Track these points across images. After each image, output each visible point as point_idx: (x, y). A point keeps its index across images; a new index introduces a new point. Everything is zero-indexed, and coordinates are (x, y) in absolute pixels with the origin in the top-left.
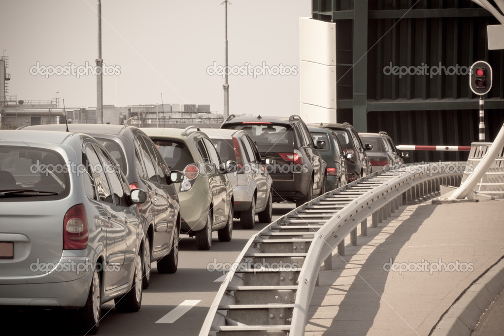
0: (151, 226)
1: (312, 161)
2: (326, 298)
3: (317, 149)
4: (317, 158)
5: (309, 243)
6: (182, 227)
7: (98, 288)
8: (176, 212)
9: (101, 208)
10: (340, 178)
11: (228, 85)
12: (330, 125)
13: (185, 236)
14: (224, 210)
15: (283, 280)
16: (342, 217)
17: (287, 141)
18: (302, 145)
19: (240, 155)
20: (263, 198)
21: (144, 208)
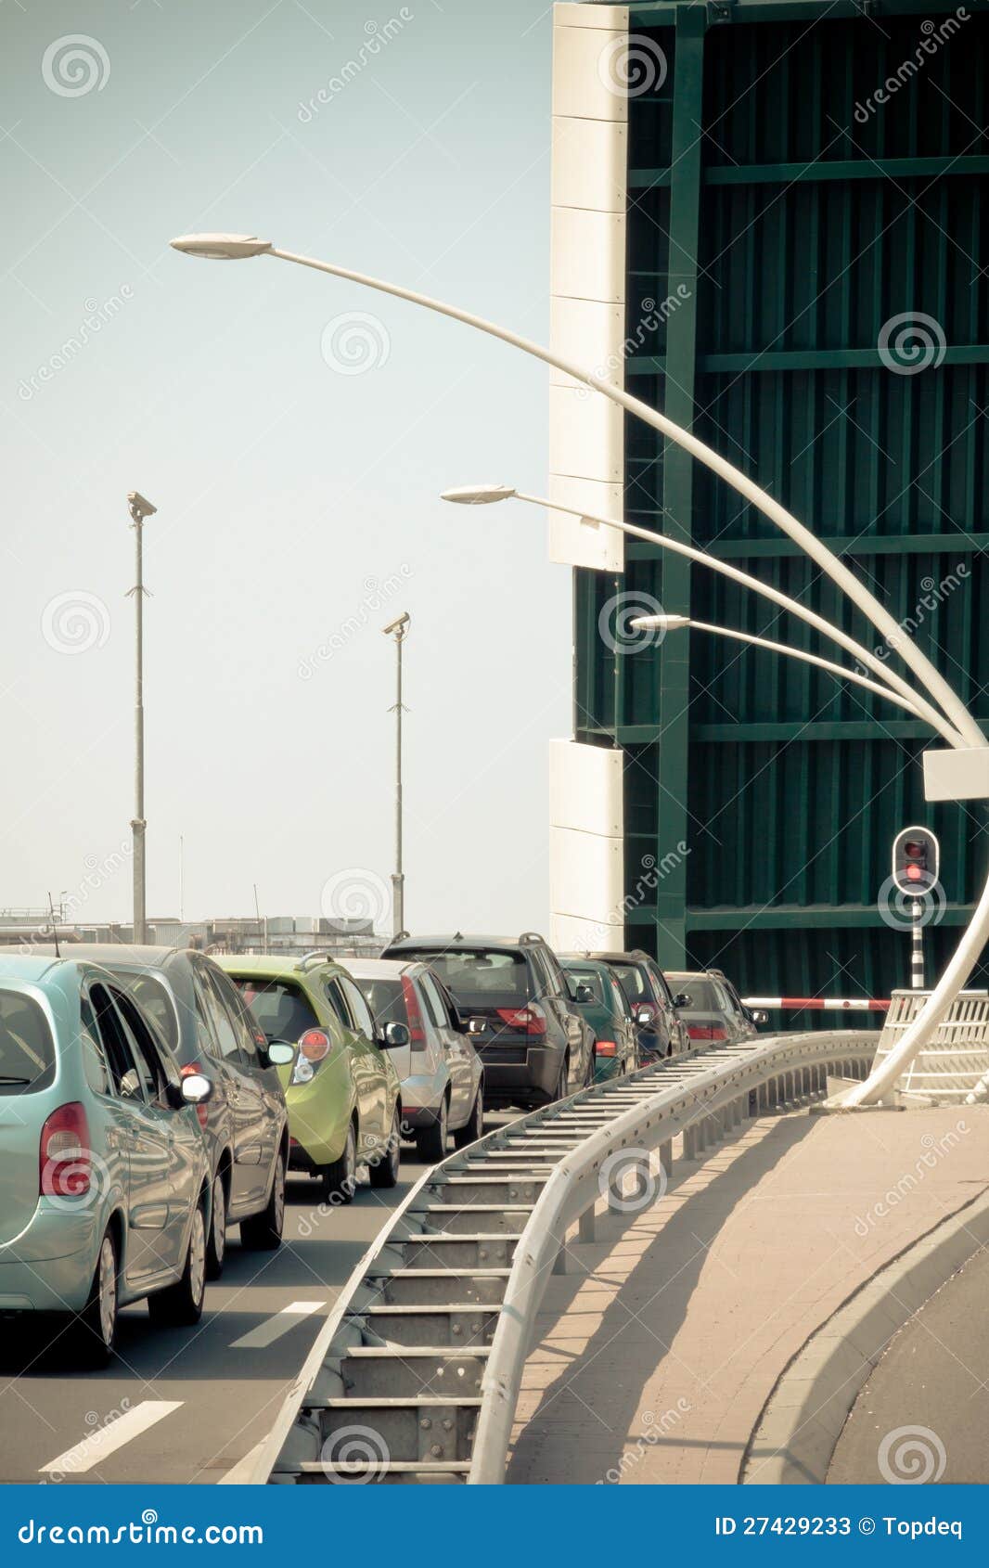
0: (226, 1153)
1: (565, 1027)
2: (579, 1297)
3: (575, 1003)
4: (575, 1022)
5: (540, 1185)
6: (294, 1156)
7: (112, 1275)
8: (280, 1125)
9: (119, 1112)
10: (623, 1063)
11: (403, 876)
12: (607, 954)
13: (302, 1176)
14: (381, 1124)
15: (485, 1258)
16: (614, 1134)
17: (514, 986)
18: (545, 994)
19: (417, 1013)
20: (463, 1101)
21: (212, 1115)
